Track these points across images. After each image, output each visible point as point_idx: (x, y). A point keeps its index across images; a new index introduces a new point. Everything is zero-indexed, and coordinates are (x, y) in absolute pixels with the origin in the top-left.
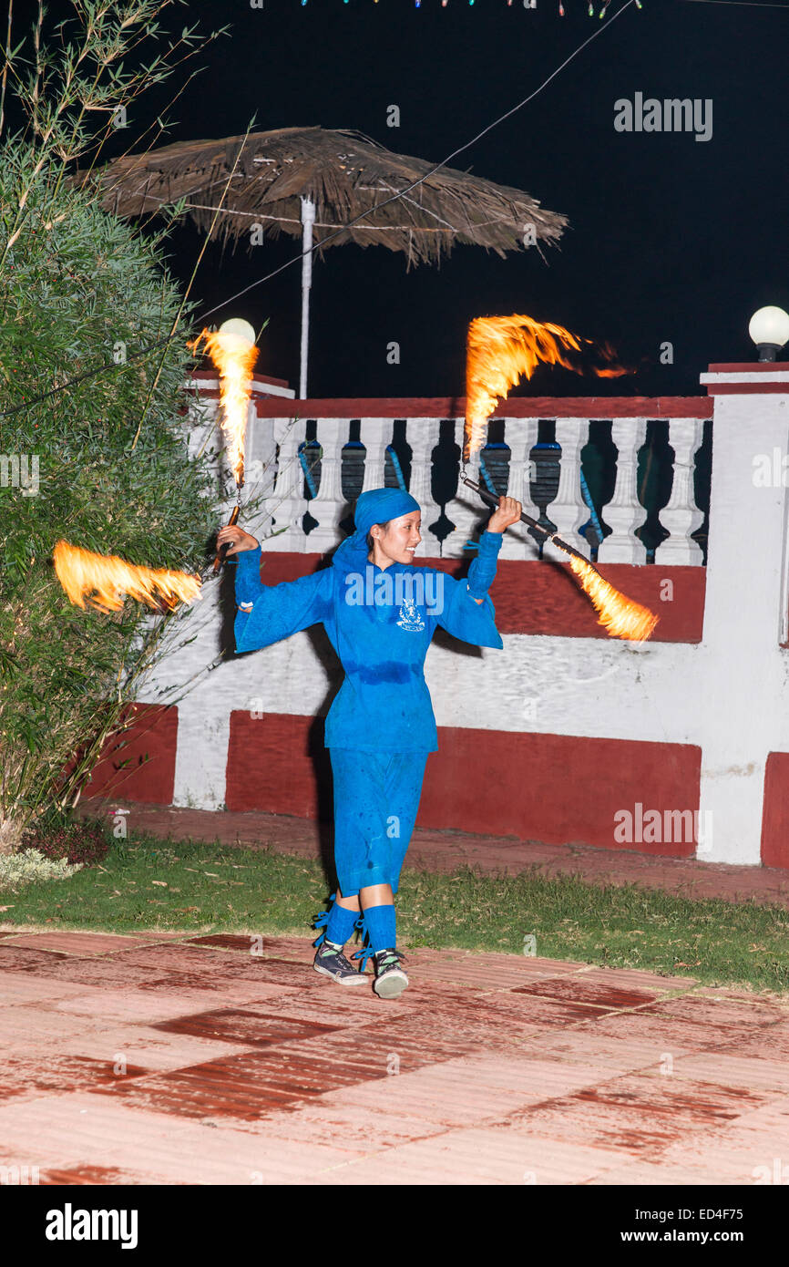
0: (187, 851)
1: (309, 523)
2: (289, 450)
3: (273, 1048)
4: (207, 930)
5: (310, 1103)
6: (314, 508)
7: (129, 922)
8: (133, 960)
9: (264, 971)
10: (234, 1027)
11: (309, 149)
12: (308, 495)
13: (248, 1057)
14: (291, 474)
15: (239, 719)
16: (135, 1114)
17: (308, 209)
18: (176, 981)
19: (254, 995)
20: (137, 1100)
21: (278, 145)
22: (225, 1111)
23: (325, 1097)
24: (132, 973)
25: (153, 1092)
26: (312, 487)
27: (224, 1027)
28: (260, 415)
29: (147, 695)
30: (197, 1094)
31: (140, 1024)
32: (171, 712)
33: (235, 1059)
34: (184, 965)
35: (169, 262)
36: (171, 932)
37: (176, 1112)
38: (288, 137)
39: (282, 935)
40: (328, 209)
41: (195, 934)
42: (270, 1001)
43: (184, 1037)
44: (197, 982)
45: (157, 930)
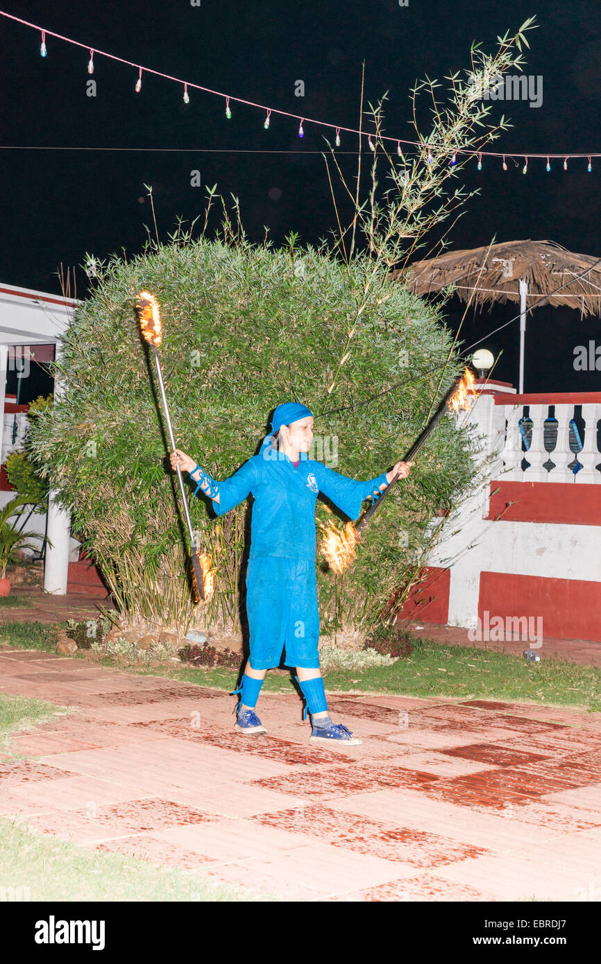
0: (457, 652)
1: (525, 465)
2: (513, 424)
3: (511, 768)
4: (470, 697)
5: (535, 801)
6: (528, 456)
7: (425, 691)
8: (429, 713)
9: (503, 723)
10: (488, 755)
11: (524, 253)
12: (524, 449)
13: (497, 772)
14: (515, 436)
15: (485, 577)
16: (434, 803)
17: (523, 287)
18: (453, 726)
19: (499, 736)
20: (434, 794)
21: (506, 251)
22: (486, 803)
23: (543, 797)
24: (429, 721)
25: (444, 791)
26: (526, 444)
27: (484, 755)
28: (496, 404)
29: (434, 561)
30: (469, 792)
31: (435, 750)
32: (446, 573)
33: (489, 773)
34: (458, 717)
35: (446, 319)
36: (450, 698)
37: (456, 801)
38: (513, 246)
39: (514, 702)
40: (536, 286)
41: (464, 699)
42: (508, 740)
43: (459, 759)
44: (465, 727)
45: (442, 697)
